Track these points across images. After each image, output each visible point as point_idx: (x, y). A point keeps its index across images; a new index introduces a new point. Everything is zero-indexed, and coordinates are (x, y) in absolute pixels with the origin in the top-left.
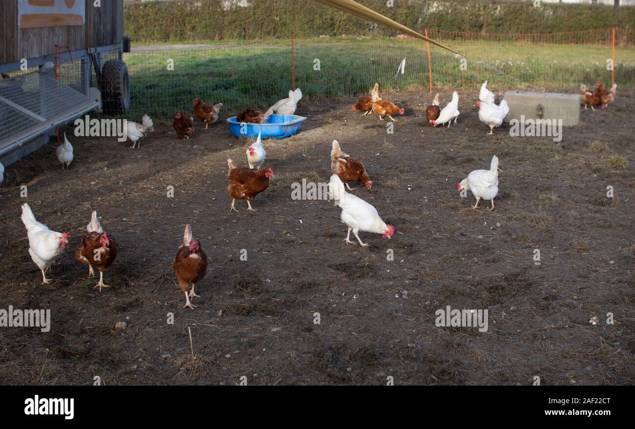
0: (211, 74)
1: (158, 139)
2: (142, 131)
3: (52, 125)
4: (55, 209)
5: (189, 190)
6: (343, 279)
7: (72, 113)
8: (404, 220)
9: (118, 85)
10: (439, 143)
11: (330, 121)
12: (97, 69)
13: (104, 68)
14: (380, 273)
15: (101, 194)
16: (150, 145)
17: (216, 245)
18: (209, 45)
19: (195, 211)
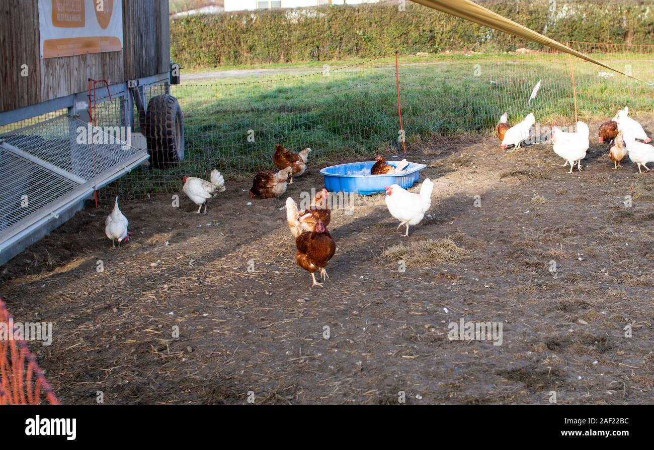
0: (283, 109)
1: (229, 199)
2: (210, 191)
3: (94, 187)
4: (108, 303)
5: (284, 270)
6: (522, 392)
7: (117, 169)
8: (584, 303)
9: (169, 129)
10: (605, 193)
11: (454, 169)
12: (140, 107)
13: (149, 107)
14: (569, 380)
15: (167, 280)
16: (219, 208)
17: (337, 347)
18: (272, 70)
19: (299, 300)
